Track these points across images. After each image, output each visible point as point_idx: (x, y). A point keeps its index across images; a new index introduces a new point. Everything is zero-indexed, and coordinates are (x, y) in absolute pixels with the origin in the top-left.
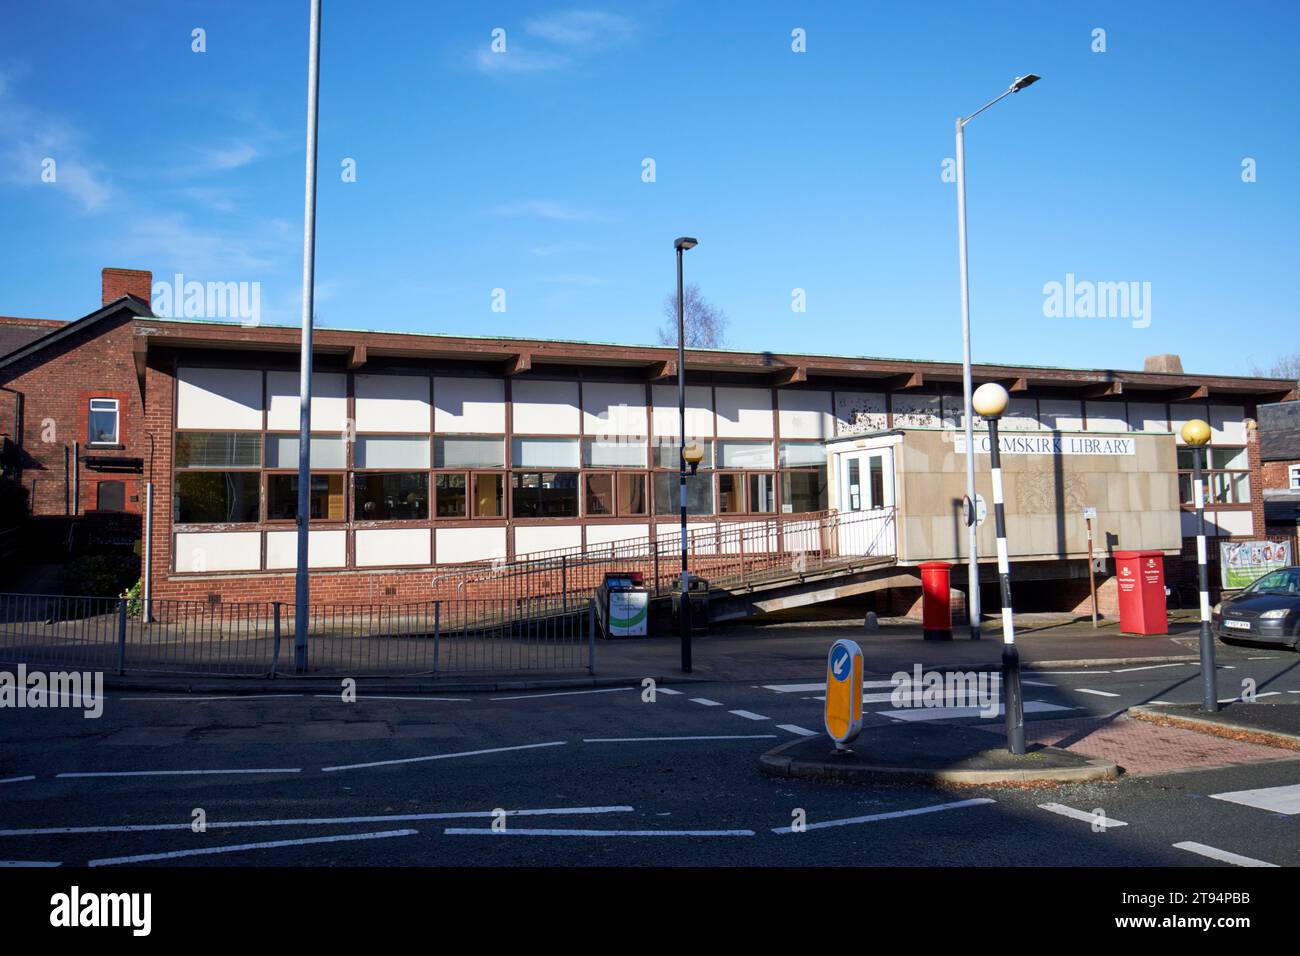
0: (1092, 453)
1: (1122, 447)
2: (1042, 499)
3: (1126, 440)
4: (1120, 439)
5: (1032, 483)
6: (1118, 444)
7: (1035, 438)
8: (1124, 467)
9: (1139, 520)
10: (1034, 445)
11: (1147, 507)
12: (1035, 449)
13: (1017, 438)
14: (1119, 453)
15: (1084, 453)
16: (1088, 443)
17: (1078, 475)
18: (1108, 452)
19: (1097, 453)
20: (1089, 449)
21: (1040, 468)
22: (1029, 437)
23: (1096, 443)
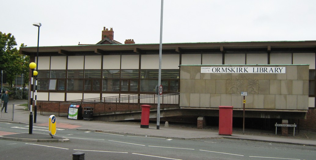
0: (263, 73)
1: (279, 70)
2: (237, 89)
3: (281, 68)
4: (278, 67)
5: (233, 83)
6: (276, 69)
7: (236, 68)
8: (279, 78)
9: (285, 98)
10: (235, 70)
11: (290, 93)
12: (236, 71)
13: (227, 68)
14: (277, 72)
15: (259, 72)
16: (261, 69)
17: (255, 81)
18: (271, 72)
19: (266, 72)
20: (261, 71)
21: (237, 78)
22: (233, 68)
23: (265, 69)
